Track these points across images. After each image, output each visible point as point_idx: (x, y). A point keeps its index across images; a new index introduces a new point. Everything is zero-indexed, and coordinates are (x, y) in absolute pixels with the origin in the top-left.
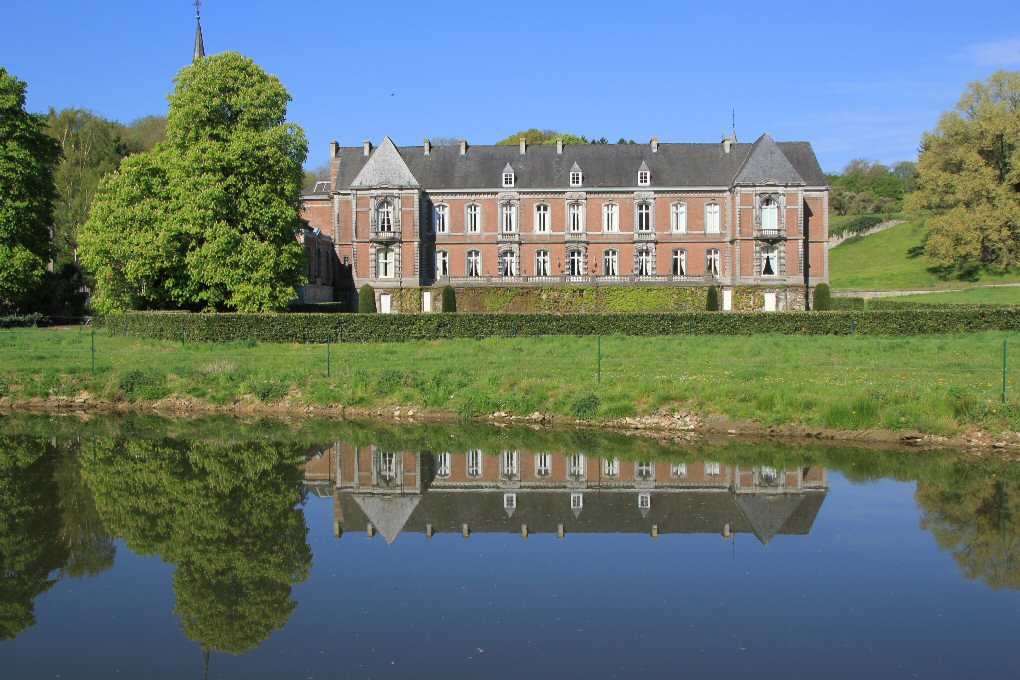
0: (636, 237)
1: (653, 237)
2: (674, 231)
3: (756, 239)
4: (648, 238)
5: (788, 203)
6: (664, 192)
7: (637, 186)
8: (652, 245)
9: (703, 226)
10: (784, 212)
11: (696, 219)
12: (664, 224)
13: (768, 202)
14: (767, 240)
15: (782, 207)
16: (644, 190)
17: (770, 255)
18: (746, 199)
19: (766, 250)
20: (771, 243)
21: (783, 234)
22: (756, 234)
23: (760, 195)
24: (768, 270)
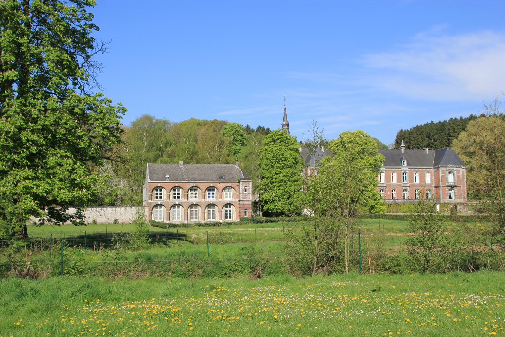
0: (402, 185)
1: (408, 185)
2: (415, 183)
3: (447, 186)
4: (407, 185)
5: (457, 174)
6: (411, 168)
7: (402, 166)
8: (408, 188)
9: (425, 181)
10: (456, 176)
11: (422, 178)
12: (411, 180)
13: (450, 173)
14: (451, 187)
15: (455, 174)
16: (405, 167)
17: (451, 192)
18: (443, 172)
19: (450, 190)
20: (452, 187)
21: (456, 184)
22: (447, 184)
23: (448, 170)
24: (450, 197)
